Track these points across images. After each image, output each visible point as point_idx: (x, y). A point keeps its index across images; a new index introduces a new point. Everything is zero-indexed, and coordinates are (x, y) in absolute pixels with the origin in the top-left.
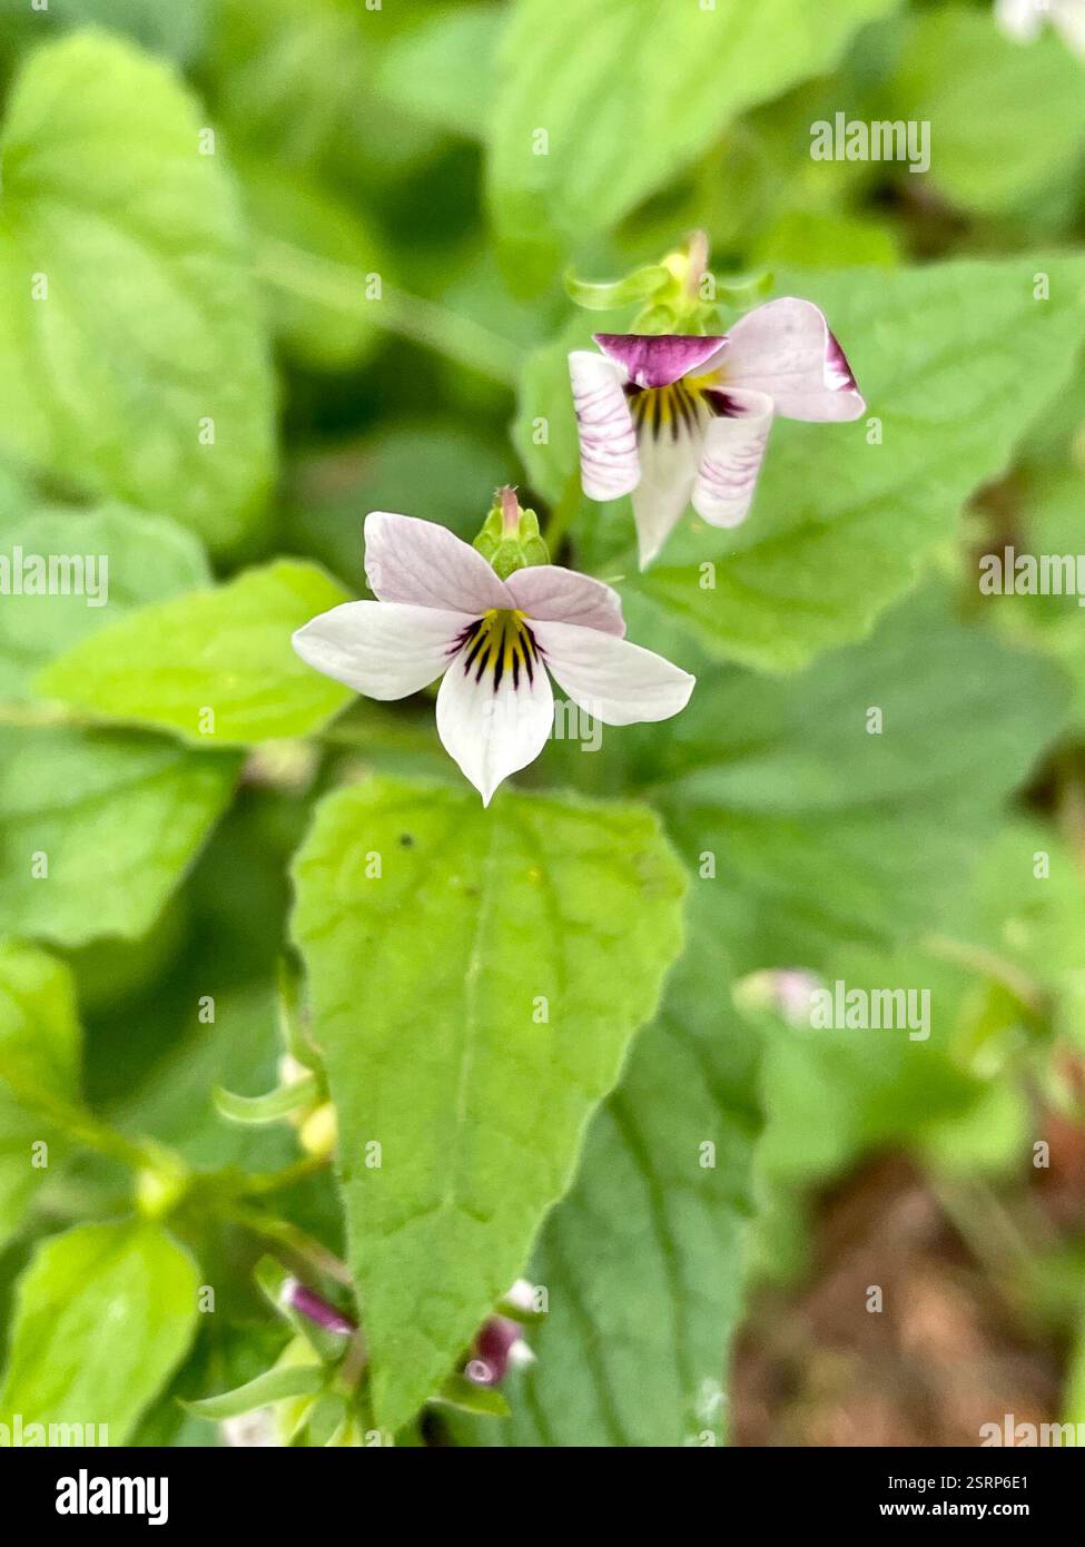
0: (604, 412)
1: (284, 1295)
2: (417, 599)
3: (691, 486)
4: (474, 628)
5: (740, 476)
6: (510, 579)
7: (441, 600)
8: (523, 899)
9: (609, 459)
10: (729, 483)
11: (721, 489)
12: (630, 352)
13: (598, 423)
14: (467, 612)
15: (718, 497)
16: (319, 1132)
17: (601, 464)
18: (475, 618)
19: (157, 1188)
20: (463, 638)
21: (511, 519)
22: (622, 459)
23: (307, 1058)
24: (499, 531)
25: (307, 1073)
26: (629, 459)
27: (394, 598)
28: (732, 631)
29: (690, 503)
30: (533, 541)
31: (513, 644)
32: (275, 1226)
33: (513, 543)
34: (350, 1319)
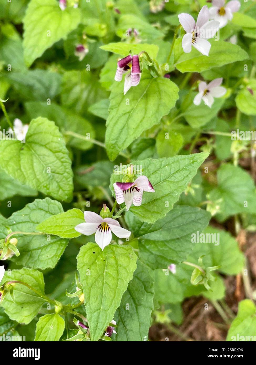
0: (119, 192)
1: (77, 323)
2: (91, 222)
3: (132, 201)
4: (100, 225)
5: (139, 200)
6: (105, 219)
7: (95, 222)
8: (112, 261)
9: (120, 198)
10: (138, 200)
11: (136, 201)
12: (121, 186)
13: (118, 193)
14: (99, 223)
15: (136, 202)
16: (82, 298)
17: (119, 199)
18: (100, 224)
19: (58, 308)
20: (99, 226)
21: (105, 209)
22: (121, 198)
23: (80, 287)
24: (104, 211)
25: (80, 289)
26: (123, 198)
27: (88, 222)
28: (144, 217)
29: (133, 203)
30: (108, 212)
31: (106, 226)
32: (76, 313)
33: (106, 213)
34: (87, 327)
